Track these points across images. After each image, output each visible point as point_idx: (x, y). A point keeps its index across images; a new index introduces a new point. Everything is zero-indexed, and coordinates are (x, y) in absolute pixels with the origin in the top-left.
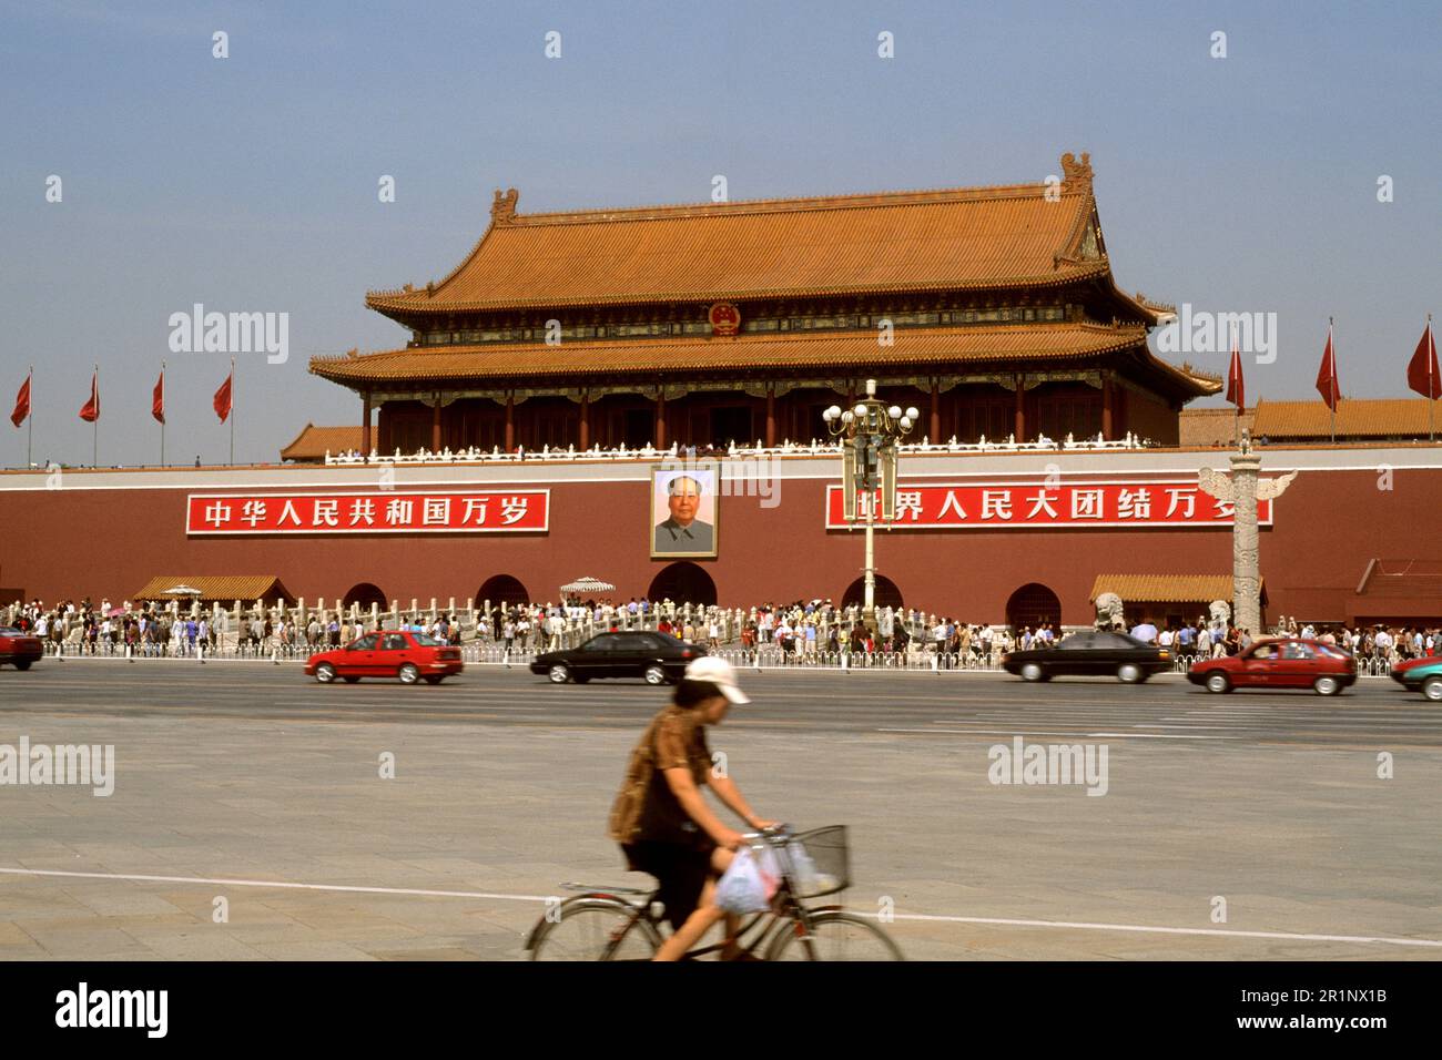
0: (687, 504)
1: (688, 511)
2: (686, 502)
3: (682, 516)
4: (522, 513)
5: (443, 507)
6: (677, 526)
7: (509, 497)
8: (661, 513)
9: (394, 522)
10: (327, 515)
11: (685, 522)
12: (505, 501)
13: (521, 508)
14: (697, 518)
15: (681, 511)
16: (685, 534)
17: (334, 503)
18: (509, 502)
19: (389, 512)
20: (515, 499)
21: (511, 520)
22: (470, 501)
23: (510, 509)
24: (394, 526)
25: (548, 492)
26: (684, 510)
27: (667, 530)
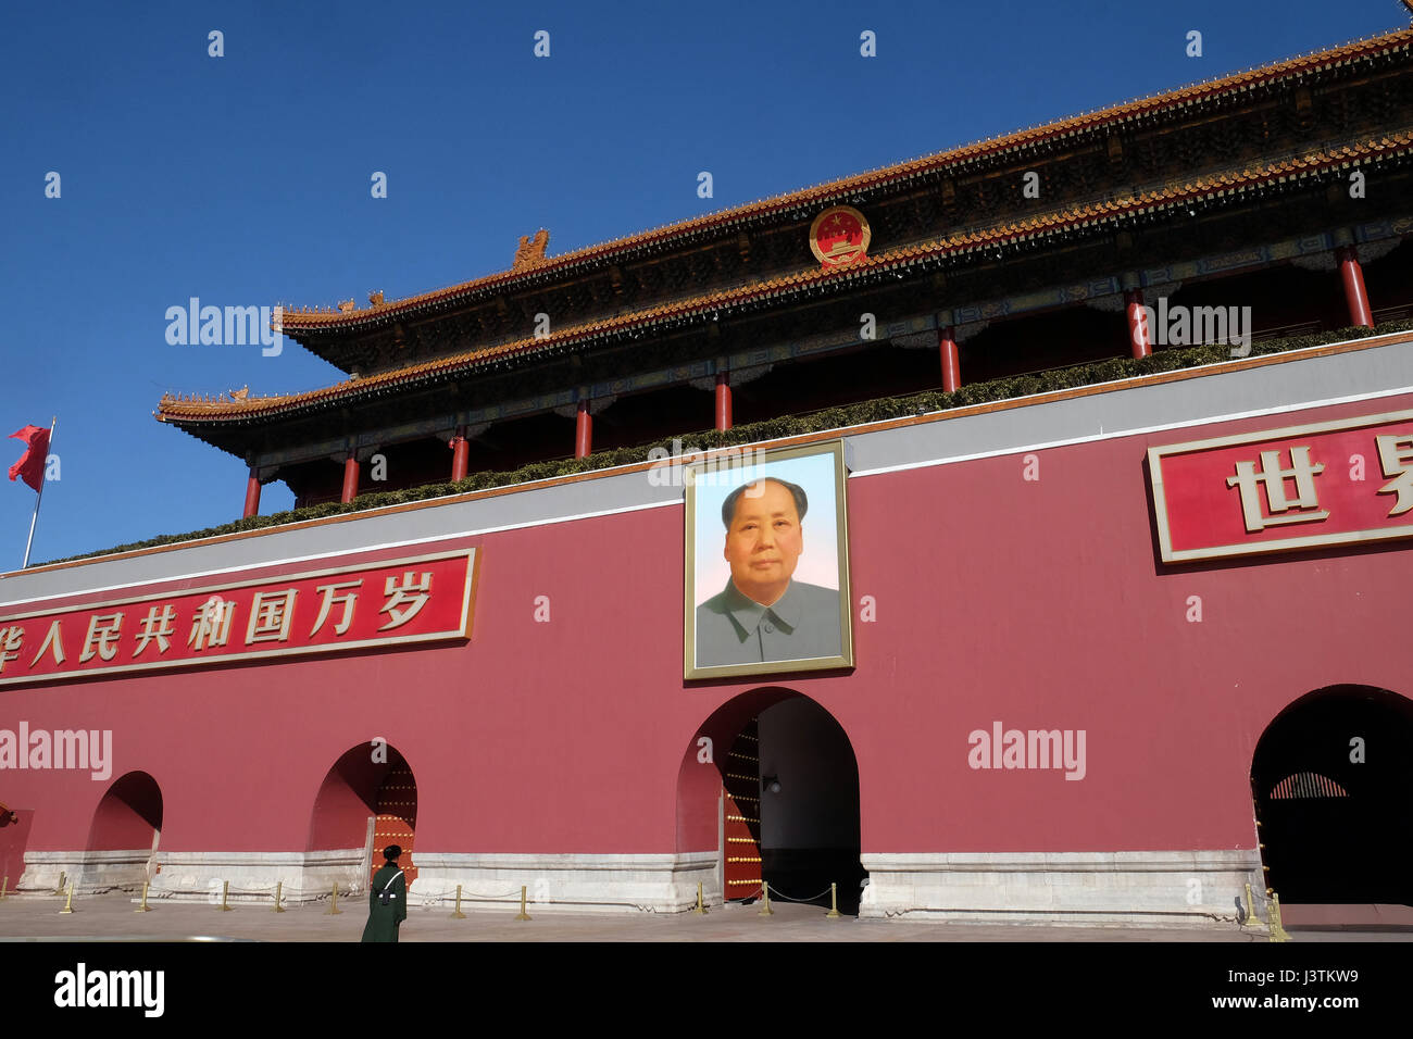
0: (771, 547)
1: (773, 562)
2: (768, 541)
3: (759, 576)
4: (421, 600)
5: (282, 606)
6: (746, 605)
7: (398, 571)
8: (709, 576)
9: (198, 646)
10: (103, 640)
11: (765, 590)
12: (390, 582)
13: (417, 592)
14: (793, 576)
15: (756, 565)
16: (767, 623)
17: (118, 617)
18: (399, 583)
19: (196, 625)
20: (408, 577)
21: (398, 618)
22: (330, 589)
23: (399, 598)
24: (199, 653)
25: (471, 552)
26: (764, 562)
27: (724, 618)
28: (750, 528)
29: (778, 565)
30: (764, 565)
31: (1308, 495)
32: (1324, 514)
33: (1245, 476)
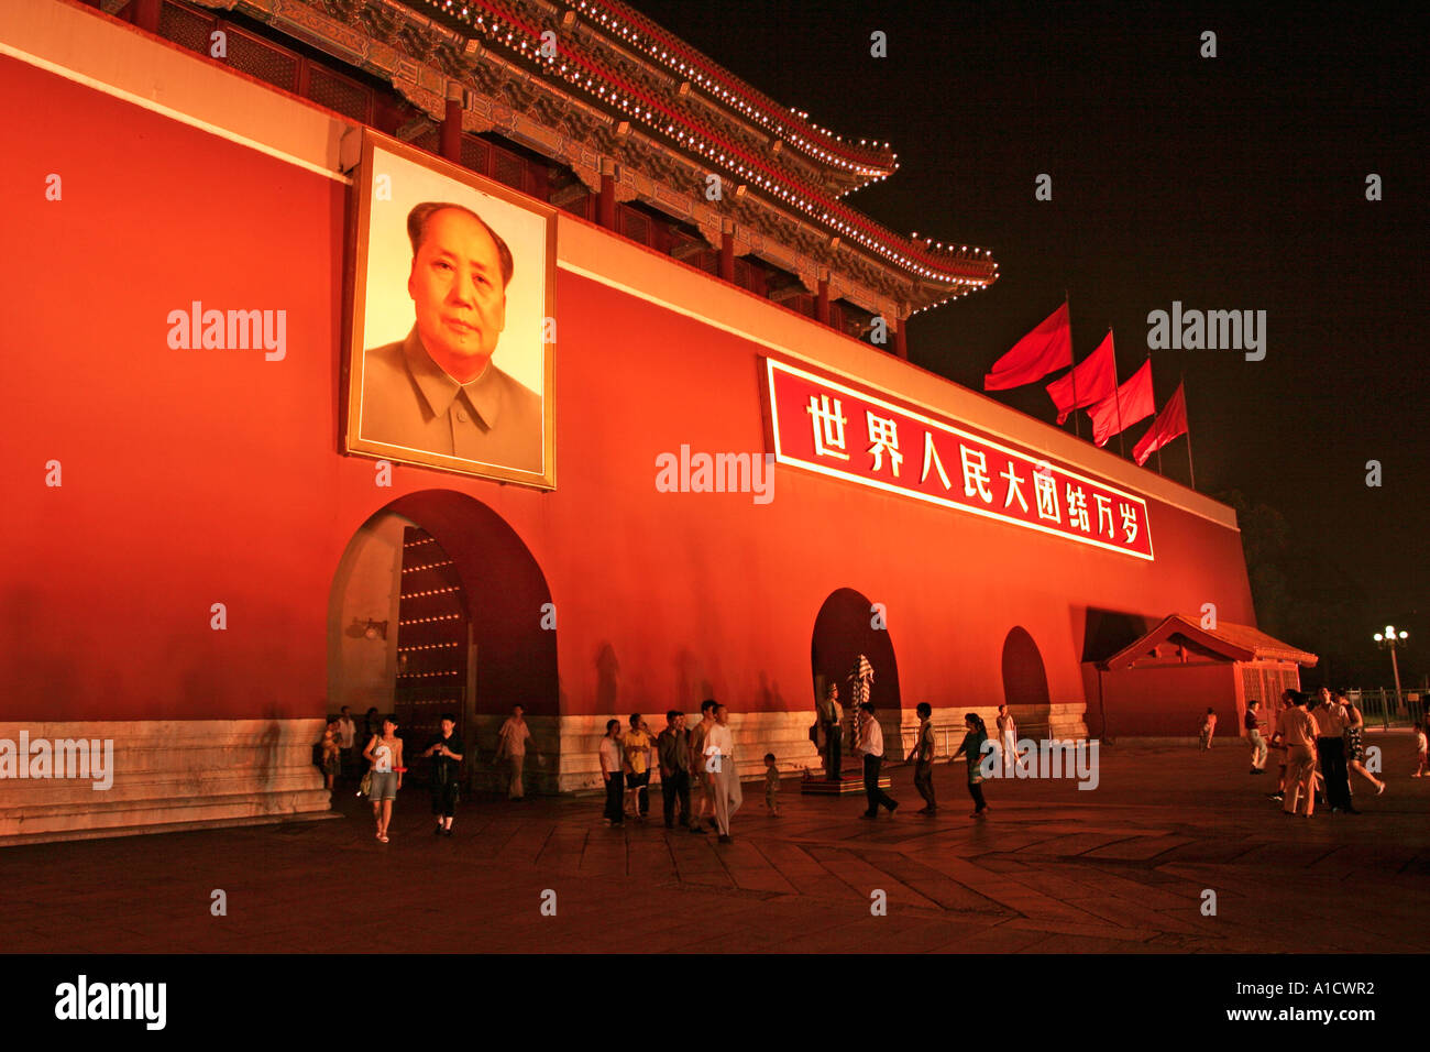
0: (468, 306)
1: (470, 327)
2: (465, 296)
3: (452, 340)
6: (434, 371)
11: (460, 361)
15: (446, 322)
16: (460, 406)
26: (458, 321)
27: (403, 378)
28: (445, 266)
29: (474, 335)
30: (459, 327)
31: (841, 443)
32: (846, 457)
33: (813, 409)
